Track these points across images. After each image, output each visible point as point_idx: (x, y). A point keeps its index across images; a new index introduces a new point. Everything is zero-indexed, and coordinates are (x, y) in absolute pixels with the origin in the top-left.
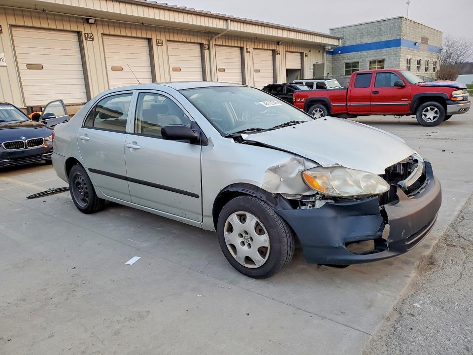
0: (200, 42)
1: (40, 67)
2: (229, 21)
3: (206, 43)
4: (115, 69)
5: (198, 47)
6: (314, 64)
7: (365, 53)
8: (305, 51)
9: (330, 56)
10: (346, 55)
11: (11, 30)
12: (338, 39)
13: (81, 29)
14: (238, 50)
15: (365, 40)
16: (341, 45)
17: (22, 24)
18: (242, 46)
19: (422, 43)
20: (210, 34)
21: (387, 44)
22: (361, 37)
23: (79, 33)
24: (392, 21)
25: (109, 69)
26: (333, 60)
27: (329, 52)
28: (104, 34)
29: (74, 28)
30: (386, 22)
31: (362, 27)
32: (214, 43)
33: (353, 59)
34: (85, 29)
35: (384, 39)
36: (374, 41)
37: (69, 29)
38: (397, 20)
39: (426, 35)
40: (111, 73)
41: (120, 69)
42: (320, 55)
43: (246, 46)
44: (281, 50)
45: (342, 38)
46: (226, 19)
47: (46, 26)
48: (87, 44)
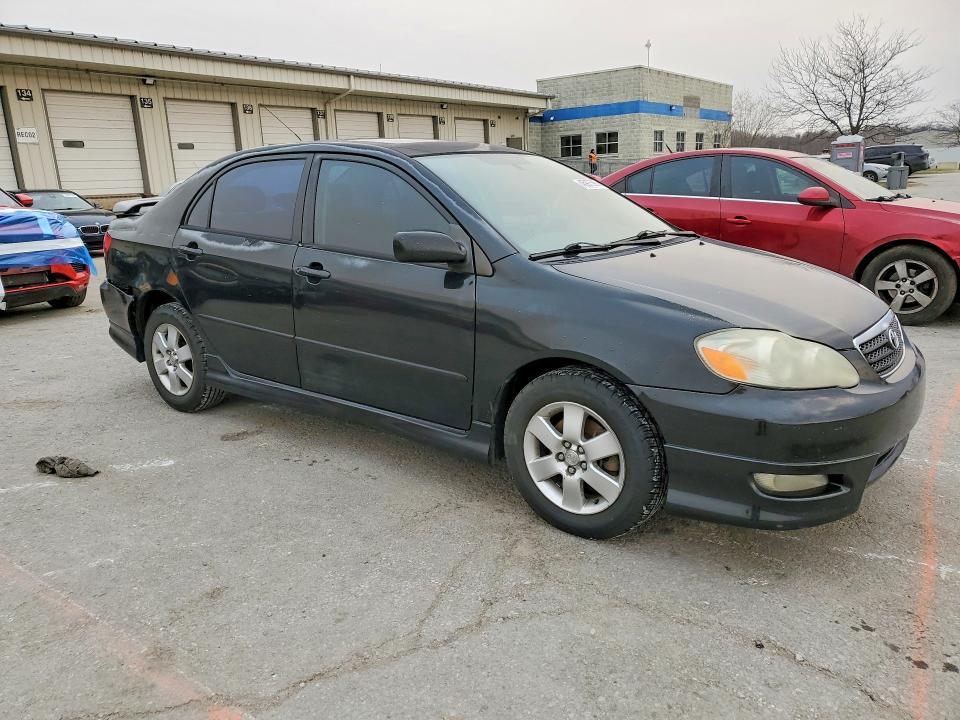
0: (311, 106)
1: (79, 144)
2: (352, 77)
3: (320, 108)
4: (182, 146)
5: (308, 114)
6: (507, 139)
7: (589, 121)
8: (491, 118)
9: (537, 126)
10: (561, 124)
11: (43, 96)
12: (546, 98)
13: (134, 91)
14: (374, 118)
15: (590, 101)
16: (550, 107)
17: (58, 88)
18: (380, 111)
19: (685, 106)
20: (328, 95)
21: (620, 109)
22: (583, 96)
23: (132, 98)
24: (626, 73)
25: (175, 147)
26: (544, 132)
27: (534, 119)
28: (166, 99)
29: (126, 91)
30: (618, 74)
31: (584, 79)
32: (333, 108)
33: (573, 130)
34: (141, 93)
35: (616, 100)
36: (602, 102)
37: (118, 92)
38: (633, 72)
39: (694, 93)
40: (178, 153)
41: (190, 146)
42: (520, 123)
43: (386, 111)
44: (448, 116)
45: (552, 98)
46: (347, 74)
47: (89, 90)
48: (144, 113)
